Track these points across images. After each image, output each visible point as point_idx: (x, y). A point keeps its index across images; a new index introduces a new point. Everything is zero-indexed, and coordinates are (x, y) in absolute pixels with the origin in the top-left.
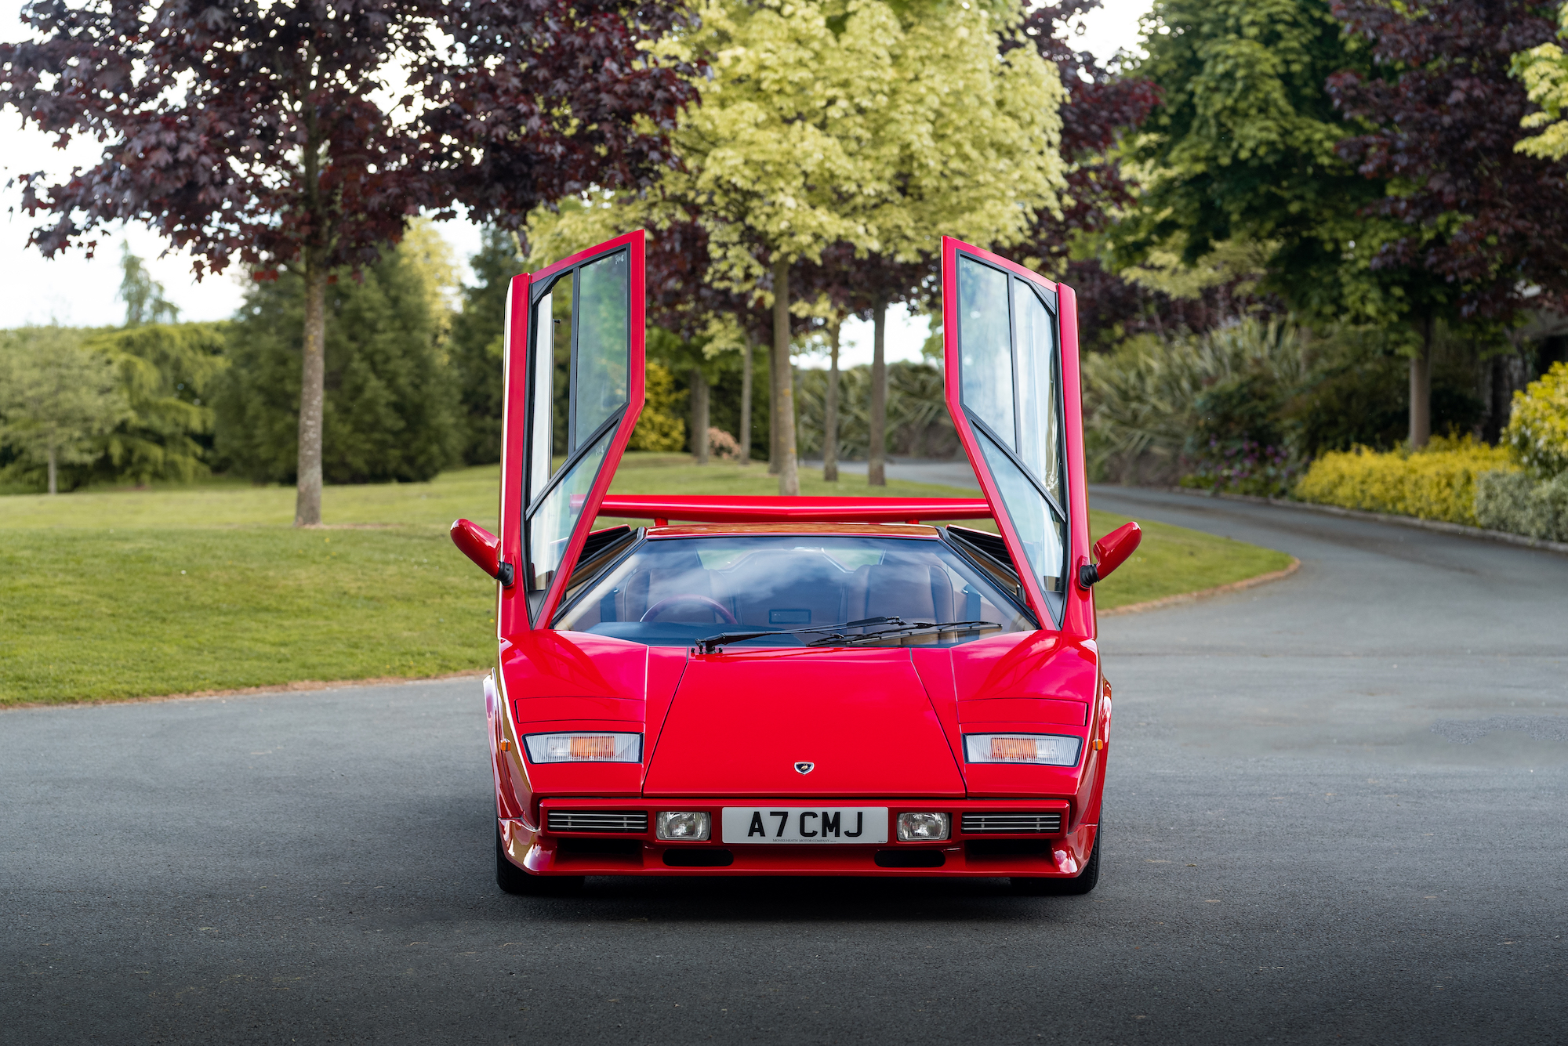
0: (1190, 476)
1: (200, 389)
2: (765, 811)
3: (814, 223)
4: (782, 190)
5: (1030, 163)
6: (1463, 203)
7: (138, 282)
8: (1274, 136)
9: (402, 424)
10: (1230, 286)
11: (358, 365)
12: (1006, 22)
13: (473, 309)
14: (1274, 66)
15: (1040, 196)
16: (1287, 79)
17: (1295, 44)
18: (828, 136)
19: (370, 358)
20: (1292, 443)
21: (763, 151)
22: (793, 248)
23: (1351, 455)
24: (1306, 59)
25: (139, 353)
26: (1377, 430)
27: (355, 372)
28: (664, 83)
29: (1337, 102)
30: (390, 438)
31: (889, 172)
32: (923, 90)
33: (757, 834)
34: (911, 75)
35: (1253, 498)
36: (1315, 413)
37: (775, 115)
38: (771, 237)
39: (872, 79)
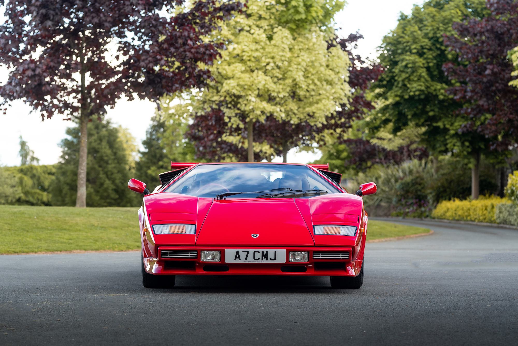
0: (395, 212)
1: (46, 187)
2: (240, 250)
3: (262, 107)
4: (250, 95)
5: (338, 87)
6: (491, 109)
7: (25, 150)
8: (423, 88)
9: (117, 196)
10: (408, 146)
11: (102, 175)
12: (330, 38)
13: (144, 159)
14: (423, 64)
15: (341, 99)
16: (428, 69)
17: (430, 56)
18: (267, 76)
19: (106, 173)
20: (431, 198)
21: (244, 81)
22: (254, 116)
23: (452, 202)
24: (435, 61)
25: (25, 174)
26: (460, 193)
27: (101, 178)
28: (209, 48)
29: (446, 74)
30: (113, 201)
31: (288, 89)
32: (300, 60)
33: (238, 259)
34: (296, 55)
35: (417, 218)
36: (439, 188)
37: (248, 69)
38: (247, 113)
39: (282, 56)
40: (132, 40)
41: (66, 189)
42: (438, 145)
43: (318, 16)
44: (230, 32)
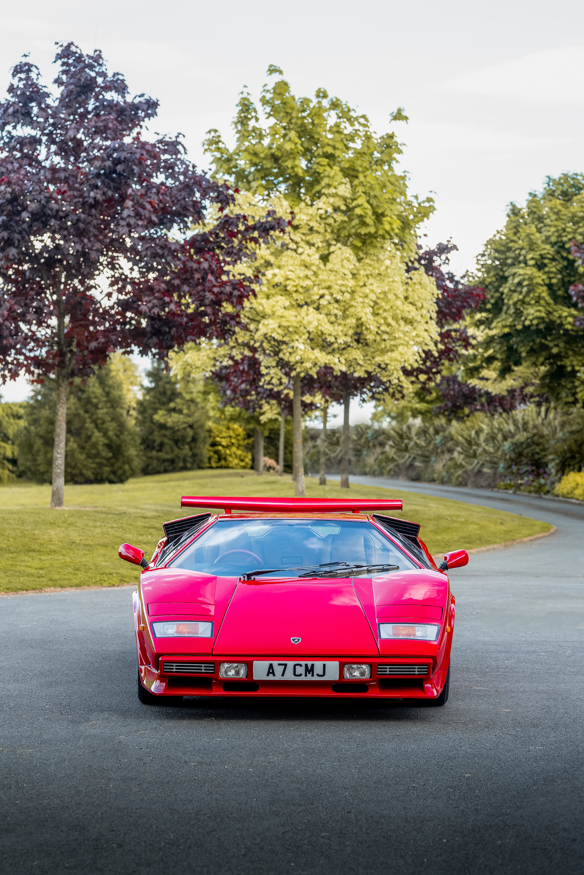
0: (502, 483)
1: (11, 437)
2: (275, 663)
3: (313, 357)
4: (297, 340)
5: (421, 327)
8: (543, 315)
9: (110, 455)
10: (522, 389)
11: (89, 425)
12: (409, 258)
13: (148, 398)
14: (543, 280)
15: (426, 344)
16: (550, 286)
17: (554, 270)
18: (321, 313)
19: (95, 422)
20: (553, 467)
21: (288, 321)
22: (303, 369)
24: (559, 276)
27: (87, 429)
28: (238, 287)
29: (575, 299)
30: (104, 462)
31: (351, 332)
32: (367, 291)
33: (271, 675)
34: (362, 284)
35: (533, 495)
36: (565, 452)
37: (294, 303)
38: (292, 364)
39: (343, 285)
40: (129, 271)
41: (38, 443)
42: (563, 395)
43: (393, 229)
44: (268, 251)
